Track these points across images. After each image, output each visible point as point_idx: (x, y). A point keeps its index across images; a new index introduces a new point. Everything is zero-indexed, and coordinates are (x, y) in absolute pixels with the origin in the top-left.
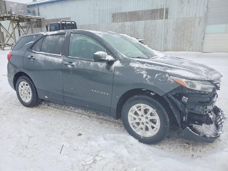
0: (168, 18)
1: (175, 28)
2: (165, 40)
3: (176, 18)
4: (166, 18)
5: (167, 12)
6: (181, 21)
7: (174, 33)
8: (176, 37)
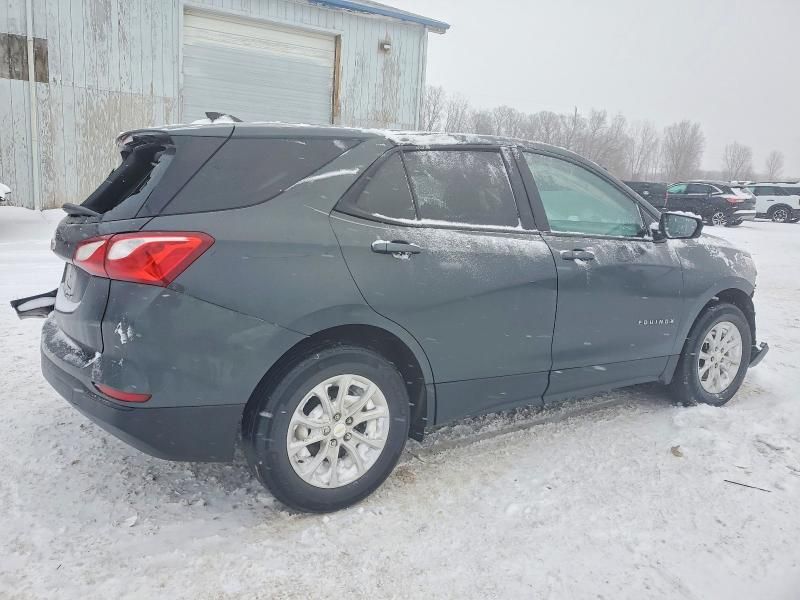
0: (51, 79)
1: (83, 121)
2: (43, 165)
3: (82, 84)
4: (42, 77)
5: (41, 56)
6: (102, 100)
7: (80, 139)
8: (92, 158)
